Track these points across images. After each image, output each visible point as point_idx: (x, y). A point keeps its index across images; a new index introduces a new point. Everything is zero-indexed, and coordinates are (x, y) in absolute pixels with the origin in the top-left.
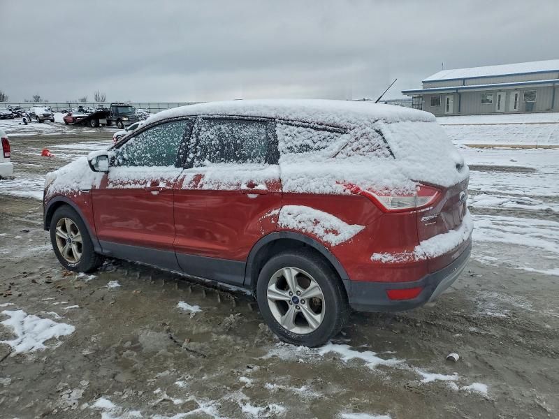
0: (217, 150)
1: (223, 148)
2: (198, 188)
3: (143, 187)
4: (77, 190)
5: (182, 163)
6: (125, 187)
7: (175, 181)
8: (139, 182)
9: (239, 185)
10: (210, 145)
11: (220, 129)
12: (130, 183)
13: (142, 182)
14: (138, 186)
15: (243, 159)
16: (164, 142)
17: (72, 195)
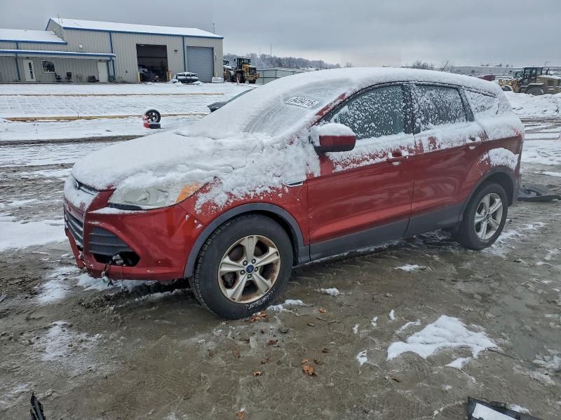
0: (435, 113)
1: (439, 111)
2: (438, 149)
3: (384, 159)
4: (281, 187)
5: (411, 129)
6: (361, 165)
7: (415, 146)
8: (377, 156)
9: (464, 140)
10: (429, 109)
11: (431, 94)
12: (366, 159)
13: (381, 155)
14: (378, 160)
15: (453, 119)
16: (386, 109)
17: (273, 195)
